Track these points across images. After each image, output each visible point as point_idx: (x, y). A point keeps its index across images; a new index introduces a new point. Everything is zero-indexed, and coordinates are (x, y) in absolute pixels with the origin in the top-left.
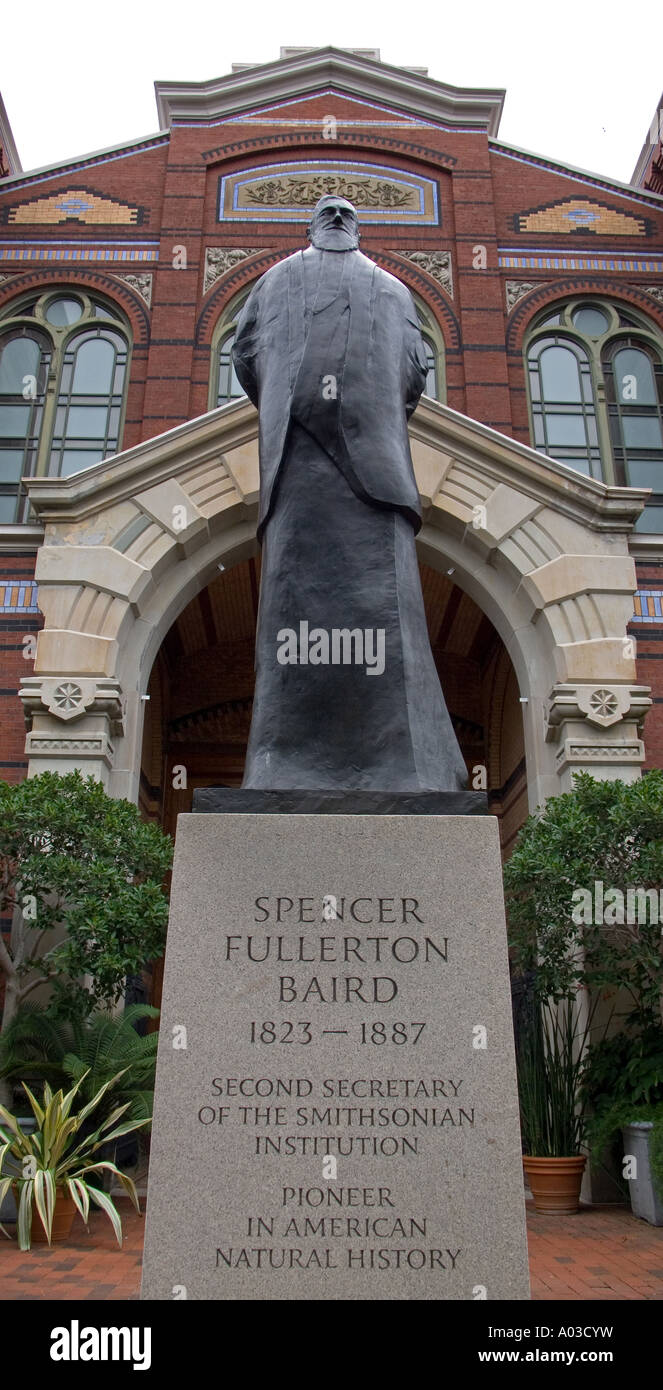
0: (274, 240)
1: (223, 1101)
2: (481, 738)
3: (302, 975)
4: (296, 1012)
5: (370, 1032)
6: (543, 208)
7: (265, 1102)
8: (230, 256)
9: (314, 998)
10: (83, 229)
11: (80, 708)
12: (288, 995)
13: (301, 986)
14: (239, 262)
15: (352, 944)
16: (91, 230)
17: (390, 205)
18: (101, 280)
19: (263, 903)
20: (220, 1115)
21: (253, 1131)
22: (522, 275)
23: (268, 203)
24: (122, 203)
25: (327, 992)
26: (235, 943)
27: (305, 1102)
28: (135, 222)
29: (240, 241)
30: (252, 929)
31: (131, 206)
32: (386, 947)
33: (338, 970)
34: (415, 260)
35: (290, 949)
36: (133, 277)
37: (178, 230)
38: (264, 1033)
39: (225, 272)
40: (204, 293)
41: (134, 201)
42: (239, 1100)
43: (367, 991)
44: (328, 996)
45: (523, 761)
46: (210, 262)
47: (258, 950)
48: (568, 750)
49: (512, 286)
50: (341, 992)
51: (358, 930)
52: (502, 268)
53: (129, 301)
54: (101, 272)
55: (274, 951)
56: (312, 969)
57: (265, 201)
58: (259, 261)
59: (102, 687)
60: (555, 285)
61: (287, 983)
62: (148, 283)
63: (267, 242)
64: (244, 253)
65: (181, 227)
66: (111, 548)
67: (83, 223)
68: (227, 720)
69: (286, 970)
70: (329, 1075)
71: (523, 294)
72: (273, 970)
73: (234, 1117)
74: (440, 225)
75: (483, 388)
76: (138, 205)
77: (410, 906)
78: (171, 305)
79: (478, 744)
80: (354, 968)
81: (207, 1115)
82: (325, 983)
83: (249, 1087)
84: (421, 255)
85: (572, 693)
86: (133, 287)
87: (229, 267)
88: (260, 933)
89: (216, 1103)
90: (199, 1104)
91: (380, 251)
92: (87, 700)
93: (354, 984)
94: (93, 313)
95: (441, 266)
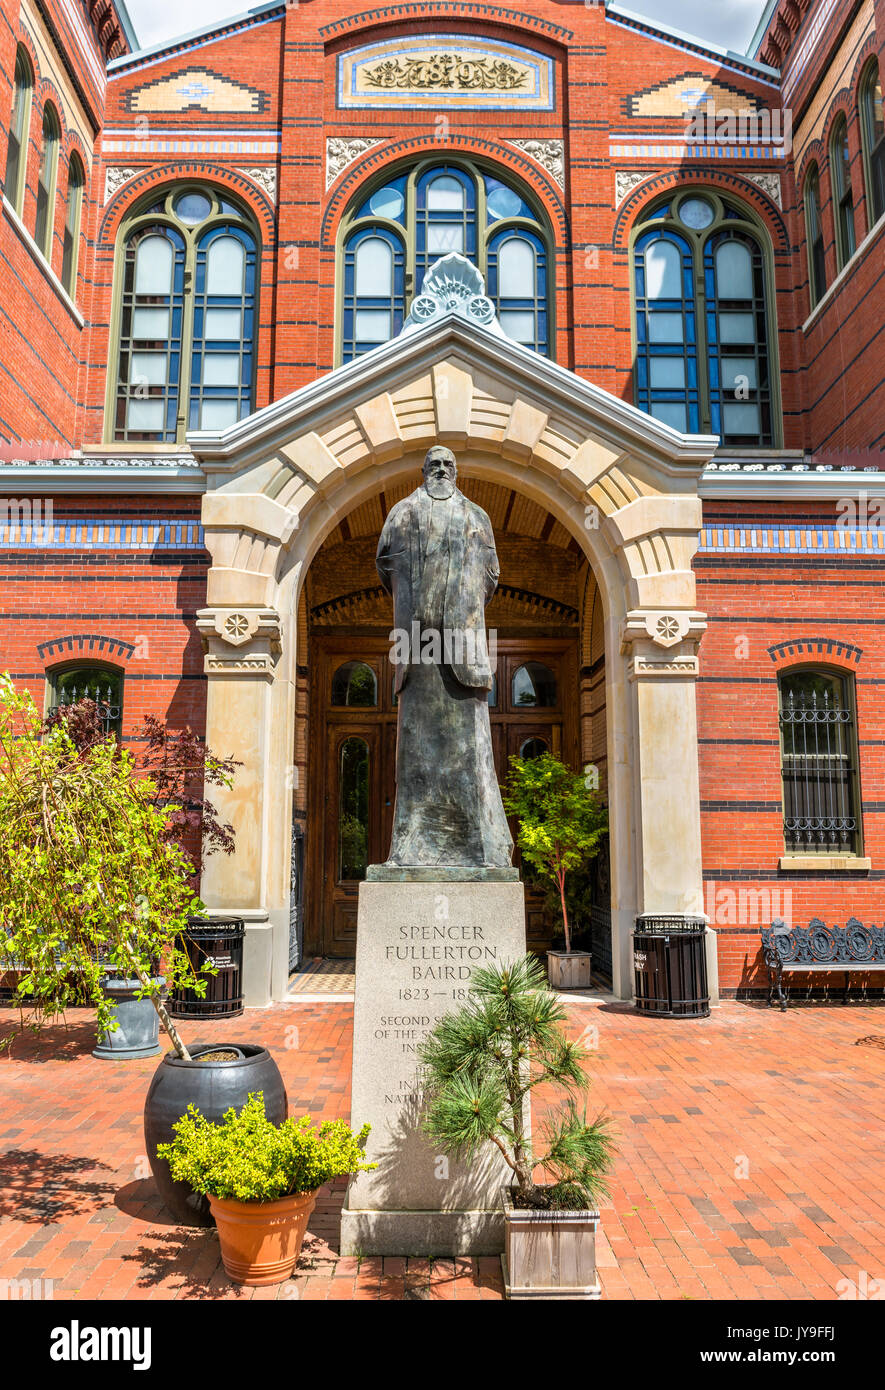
0: (392, 129)
1: (387, 1028)
2: (577, 620)
3: (424, 965)
4: (421, 984)
5: (457, 993)
6: (656, 88)
7: (407, 1028)
8: (350, 148)
9: (430, 977)
10: (206, 117)
11: (247, 636)
12: (417, 976)
13: (423, 972)
14: (360, 154)
15: (449, 950)
16: (213, 118)
17: (505, 88)
18: (227, 174)
19: (404, 930)
20: (385, 1034)
21: (401, 1041)
22: (632, 165)
23: (387, 87)
24: (243, 86)
25: (436, 974)
26: (390, 950)
27: (425, 1028)
28: (256, 109)
29: (360, 130)
30: (399, 943)
31: (252, 90)
32: (465, 952)
33: (441, 963)
34: (528, 150)
35: (418, 953)
36: (258, 171)
37: (299, 119)
38: (406, 995)
39: (347, 164)
40: (327, 189)
41: (254, 85)
42: (394, 1027)
43: (456, 974)
44: (437, 976)
45: (603, 657)
46: (331, 154)
47: (402, 954)
48: (636, 665)
49: (622, 178)
50: (443, 975)
51: (451, 943)
52: (613, 158)
53: (256, 198)
54: (225, 166)
55: (410, 954)
56: (429, 963)
57: (383, 83)
58: (379, 153)
59: (263, 617)
60: (663, 176)
61: (417, 970)
62: (273, 178)
63: (386, 131)
64: (364, 144)
65: (302, 116)
66: (264, 496)
67: (205, 111)
68: (361, 606)
69: (415, 963)
70: (437, 1014)
71: (633, 186)
72: (409, 964)
73: (392, 1035)
74: (554, 110)
75: (590, 289)
76: (258, 89)
77: (478, 930)
78: (297, 203)
79: (574, 625)
80: (450, 962)
81: (379, 1034)
82: (435, 969)
83: (399, 1021)
84: (534, 144)
85: (643, 619)
86: (259, 182)
87: (350, 157)
88: (402, 944)
89: (383, 1029)
90: (375, 1029)
91: (495, 140)
92: (252, 629)
93: (450, 970)
94: (220, 211)
95: (554, 156)
